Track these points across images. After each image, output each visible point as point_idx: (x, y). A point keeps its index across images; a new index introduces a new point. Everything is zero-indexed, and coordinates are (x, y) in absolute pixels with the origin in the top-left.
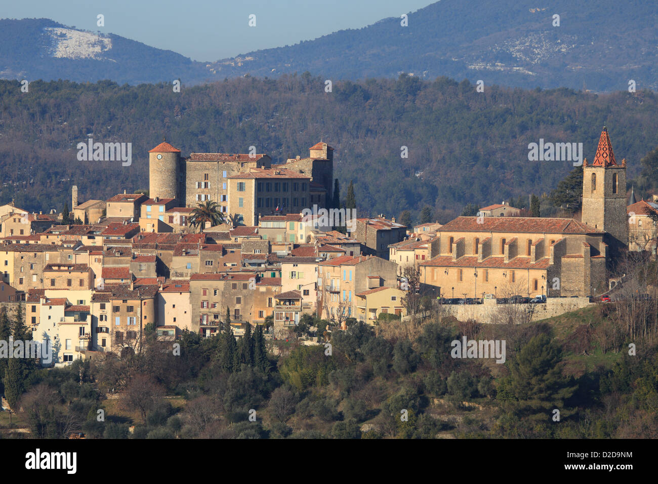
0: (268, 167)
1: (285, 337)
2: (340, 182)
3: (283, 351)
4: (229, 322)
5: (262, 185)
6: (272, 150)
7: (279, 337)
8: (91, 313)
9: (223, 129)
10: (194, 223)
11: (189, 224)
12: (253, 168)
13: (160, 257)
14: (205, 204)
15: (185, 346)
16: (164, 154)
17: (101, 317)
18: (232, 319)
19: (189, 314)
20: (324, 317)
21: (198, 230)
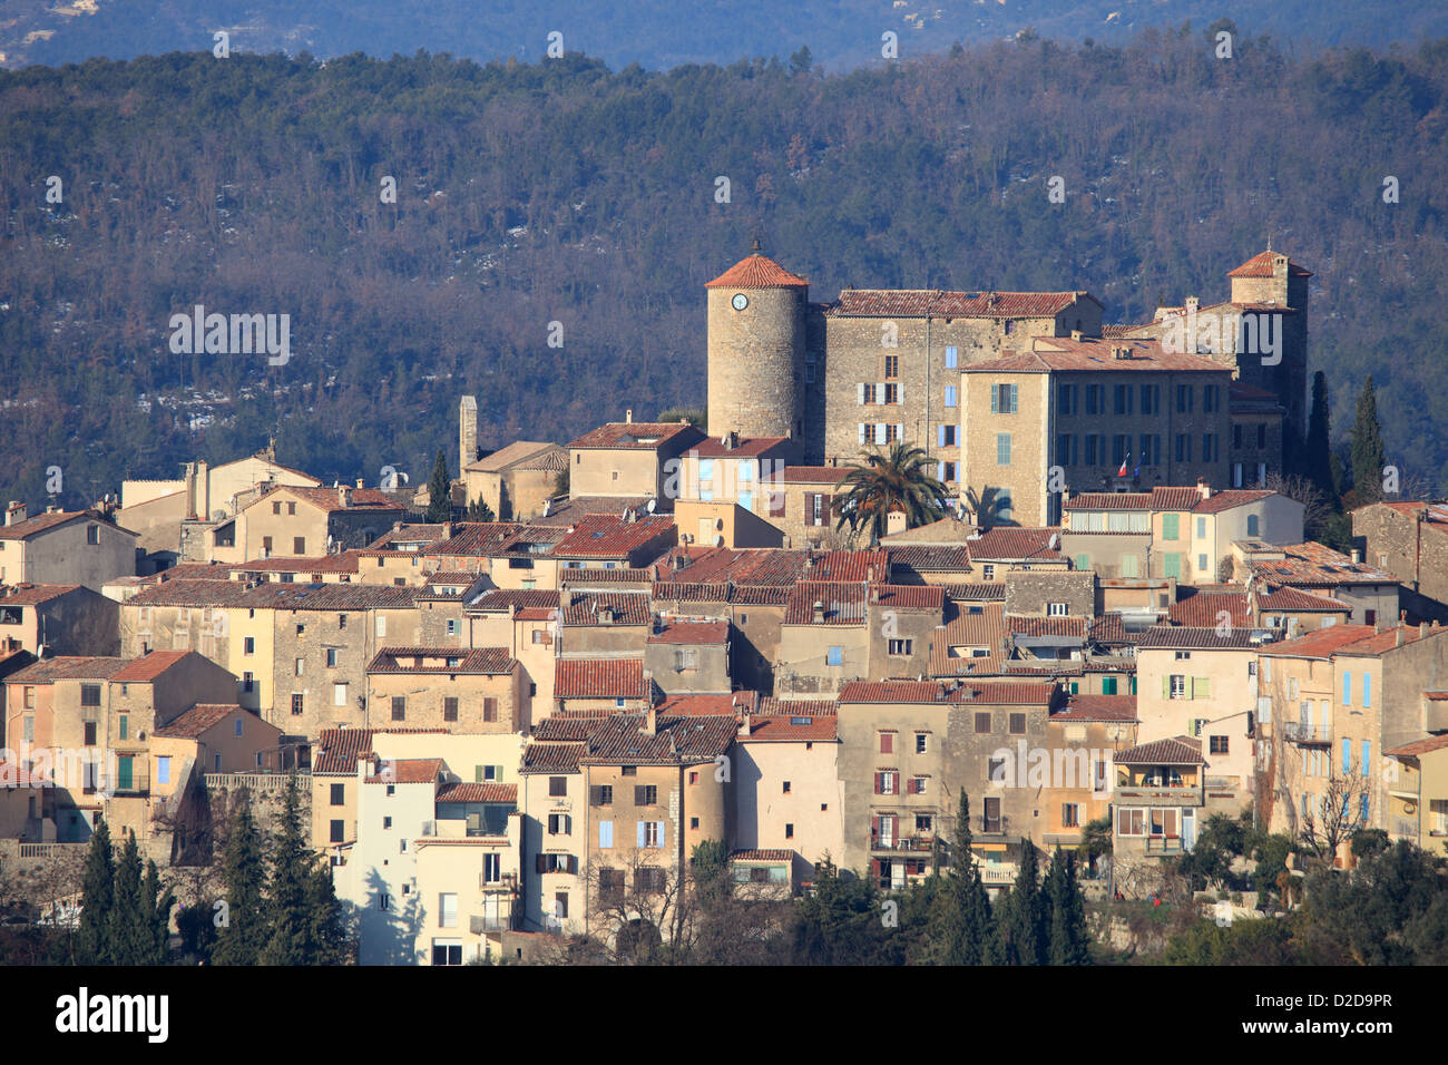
0: (1093, 335)
1: (1149, 890)
2: (1330, 382)
3: (1144, 937)
4: (965, 839)
5: (1070, 390)
6: (1105, 278)
7: (1129, 889)
8: (521, 808)
9: (943, 211)
10: (851, 516)
11: (835, 521)
12: (1043, 338)
13: (742, 628)
14: (888, 457)
15: (824, 918)
16: (754, 293)
17: (554, 820)
18: (975, 829)
19: (836, 816)
20: (1278, 825)
21: (864, 541)
